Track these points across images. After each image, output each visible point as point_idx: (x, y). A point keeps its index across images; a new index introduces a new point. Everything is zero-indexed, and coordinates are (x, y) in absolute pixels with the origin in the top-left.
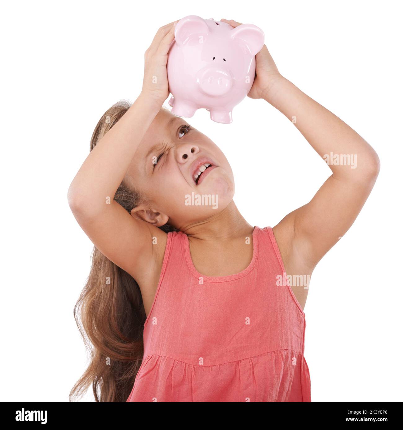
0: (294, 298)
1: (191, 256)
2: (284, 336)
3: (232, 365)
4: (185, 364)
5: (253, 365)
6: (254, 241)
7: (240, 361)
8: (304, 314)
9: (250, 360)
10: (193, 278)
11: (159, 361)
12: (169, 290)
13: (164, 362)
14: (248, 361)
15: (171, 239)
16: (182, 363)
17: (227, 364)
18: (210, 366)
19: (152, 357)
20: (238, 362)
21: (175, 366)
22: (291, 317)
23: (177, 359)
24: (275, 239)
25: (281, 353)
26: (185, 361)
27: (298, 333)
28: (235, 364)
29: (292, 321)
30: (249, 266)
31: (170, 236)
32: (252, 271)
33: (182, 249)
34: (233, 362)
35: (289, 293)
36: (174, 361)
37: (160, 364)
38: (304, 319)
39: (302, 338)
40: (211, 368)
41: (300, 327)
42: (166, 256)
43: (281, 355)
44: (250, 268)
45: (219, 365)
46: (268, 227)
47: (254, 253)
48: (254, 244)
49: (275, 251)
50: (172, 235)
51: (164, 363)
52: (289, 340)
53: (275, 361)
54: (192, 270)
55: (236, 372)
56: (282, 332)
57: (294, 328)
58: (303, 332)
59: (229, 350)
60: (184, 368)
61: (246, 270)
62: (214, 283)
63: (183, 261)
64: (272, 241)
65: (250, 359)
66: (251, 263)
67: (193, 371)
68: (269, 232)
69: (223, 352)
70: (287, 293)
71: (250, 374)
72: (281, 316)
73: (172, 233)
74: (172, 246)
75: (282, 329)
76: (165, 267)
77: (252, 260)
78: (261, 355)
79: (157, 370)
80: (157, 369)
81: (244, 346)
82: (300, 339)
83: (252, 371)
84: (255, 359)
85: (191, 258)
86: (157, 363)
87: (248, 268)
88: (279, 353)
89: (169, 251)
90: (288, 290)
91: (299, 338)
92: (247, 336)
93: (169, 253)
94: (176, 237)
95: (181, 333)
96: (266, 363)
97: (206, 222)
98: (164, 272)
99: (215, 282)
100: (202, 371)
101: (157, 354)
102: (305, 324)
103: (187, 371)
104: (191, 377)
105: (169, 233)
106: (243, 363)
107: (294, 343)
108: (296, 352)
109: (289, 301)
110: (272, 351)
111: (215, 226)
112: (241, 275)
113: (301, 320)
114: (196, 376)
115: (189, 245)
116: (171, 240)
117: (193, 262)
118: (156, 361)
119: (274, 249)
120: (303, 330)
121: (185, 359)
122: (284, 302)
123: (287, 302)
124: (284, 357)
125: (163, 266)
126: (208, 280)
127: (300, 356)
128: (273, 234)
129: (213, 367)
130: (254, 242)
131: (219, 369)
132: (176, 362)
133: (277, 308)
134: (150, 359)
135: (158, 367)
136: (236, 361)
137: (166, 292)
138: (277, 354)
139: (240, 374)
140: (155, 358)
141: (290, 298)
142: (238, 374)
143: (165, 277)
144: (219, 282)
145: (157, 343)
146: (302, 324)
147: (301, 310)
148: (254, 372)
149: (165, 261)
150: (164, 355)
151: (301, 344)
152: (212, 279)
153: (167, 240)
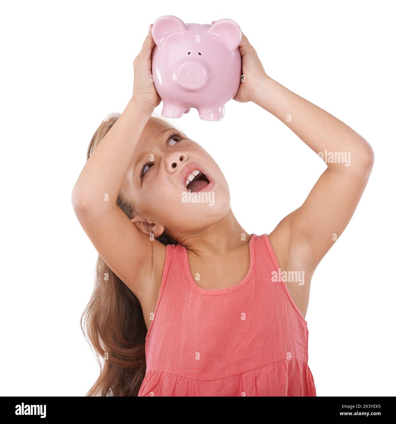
0: (294, 306)
1: (190, 268)
2: (286, 345)
3: (234, 378)
4: (187, 379)
5: (255, 377)
6: (250, 250)
7: (242, 373)
8: (306, 322)
9: (253, 372)
10: (192, 292)
11: (162, 377)
12: (169, 304)
13: (167, 378)
14: (251, 372)
15: (170, 252)
16: (185, 378)
17: (230, 377)
18: (213, 380)
19: (154, 373)
20: (241, 374)
21: (177, 382)
22: (292, 325)
23: (180, 375)
24: (272, 247)
25: (284, 362)
26: (188, 376)
27: (300, 341)
28: (238, 376)
29: (294, 329)
30: (246, 277)
31: (169, 250)
32: (249, 281)
33: (181, 262)
34: (236, 375)
35: (288, 301)
36: (177, 377)
37: (163, 380)
38: (307, 327)
39: (305, 347)
40: (214, 382)
41: (303, 336)
42: (166, 270)
43: (284, 364)
44: (247, 279)
45: (222, 378)
46: (264, 234)
47: (251, 263)
48: (251, 254)
49: (273, 259)
50: (171, 248)
51: (167, 380)
52: (292, 349)
53: (278, 371)
54: (191, 283)
55: (239, 384)
56: (284, 341)
57: (296, 336)
58: (306, 340)
59: (231, 363)
60: (187, 384)
61: (244, 281)
62: (212, 297)
63: (182, 274)
64: (269, 249)
65: (252, 370)
66: (248, 274)
67: (196, 385)
68: (265, 240)
69: (225, 365)
70: (287, 301)
71: (253, 387)
72: (282, 325)
73: (170, 245)
74: (171, 260)
75: (283, 338)
76: (165, 280)
77: (249, 270)
78: (264, 366)
79: (160, 387)
80: (160, 385)
81: (246, 358)
82: (303, 348)
83: (254, 384)
84: (257, 370)
85: (190, 270)
86: (160, 379)
87: (245, 279)
88: (282, 363)
89: (168, 264)
90: (288, 298)
91: (303, 346)
92: (248, 347)
93: (168, 266)
94: (175, 250)
95: (182, 348)
96: (268, 374)
97: (203, 233)
98: (164, 286)
99: (213, 295)
100: (205, 386)
101: (160, 370)
102: (307, 332)
103: (189, 387)
104: (195, 392)
105: (168, 246)
106: (245, 375)
107: (297, 351)
108: (301, 361)
109: (289, 309)
110: (275, 361)
111: (212, 238)
112: (239, 287)
113: (304, 328)
114: (199, 391)
115: (188, 258)
116: (170, 254)
117: (192, 275)
118: (159, 377)
119: (271, 257)
120: (306, 338)
121: (187, 374)
122: (285, 310)
123: (287, 310)
124: (287, 367)
125: (162, 279)
126: (206, 293)
127: (304, 364)
128: (269, 242)
129: (216, 381)
130: (251, 252)
131: (222, 383)
132: (179, 378)
133: (277, 317)
134: (153, 374)
135: (161, 383)
136: (239, 374)
137: (167, 306)
138: (280, 363)
139: (243, 387)
140: (158, 374)
141: (290, 306)
142: (241, 386)
143: (164, 290)
144: (217, 296)
145: (159, 358)
146: (305, 331)
147: (303, 318)
148: (257, 385)
149: (165, 275)
150: (167, 371)
151: (304, 353)
152: (210, 292)
153: (166, 253)
